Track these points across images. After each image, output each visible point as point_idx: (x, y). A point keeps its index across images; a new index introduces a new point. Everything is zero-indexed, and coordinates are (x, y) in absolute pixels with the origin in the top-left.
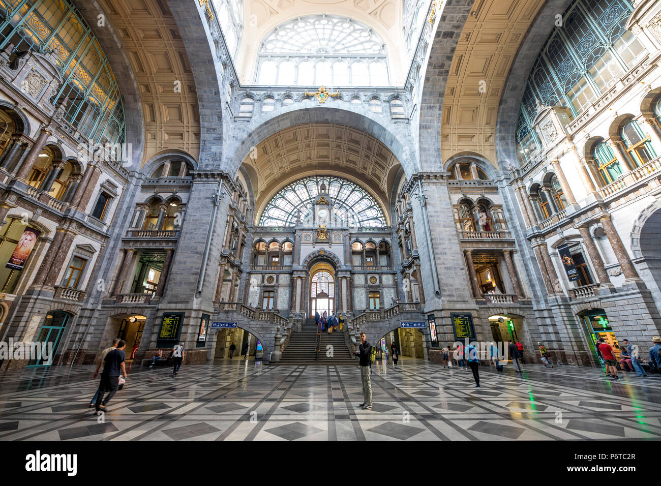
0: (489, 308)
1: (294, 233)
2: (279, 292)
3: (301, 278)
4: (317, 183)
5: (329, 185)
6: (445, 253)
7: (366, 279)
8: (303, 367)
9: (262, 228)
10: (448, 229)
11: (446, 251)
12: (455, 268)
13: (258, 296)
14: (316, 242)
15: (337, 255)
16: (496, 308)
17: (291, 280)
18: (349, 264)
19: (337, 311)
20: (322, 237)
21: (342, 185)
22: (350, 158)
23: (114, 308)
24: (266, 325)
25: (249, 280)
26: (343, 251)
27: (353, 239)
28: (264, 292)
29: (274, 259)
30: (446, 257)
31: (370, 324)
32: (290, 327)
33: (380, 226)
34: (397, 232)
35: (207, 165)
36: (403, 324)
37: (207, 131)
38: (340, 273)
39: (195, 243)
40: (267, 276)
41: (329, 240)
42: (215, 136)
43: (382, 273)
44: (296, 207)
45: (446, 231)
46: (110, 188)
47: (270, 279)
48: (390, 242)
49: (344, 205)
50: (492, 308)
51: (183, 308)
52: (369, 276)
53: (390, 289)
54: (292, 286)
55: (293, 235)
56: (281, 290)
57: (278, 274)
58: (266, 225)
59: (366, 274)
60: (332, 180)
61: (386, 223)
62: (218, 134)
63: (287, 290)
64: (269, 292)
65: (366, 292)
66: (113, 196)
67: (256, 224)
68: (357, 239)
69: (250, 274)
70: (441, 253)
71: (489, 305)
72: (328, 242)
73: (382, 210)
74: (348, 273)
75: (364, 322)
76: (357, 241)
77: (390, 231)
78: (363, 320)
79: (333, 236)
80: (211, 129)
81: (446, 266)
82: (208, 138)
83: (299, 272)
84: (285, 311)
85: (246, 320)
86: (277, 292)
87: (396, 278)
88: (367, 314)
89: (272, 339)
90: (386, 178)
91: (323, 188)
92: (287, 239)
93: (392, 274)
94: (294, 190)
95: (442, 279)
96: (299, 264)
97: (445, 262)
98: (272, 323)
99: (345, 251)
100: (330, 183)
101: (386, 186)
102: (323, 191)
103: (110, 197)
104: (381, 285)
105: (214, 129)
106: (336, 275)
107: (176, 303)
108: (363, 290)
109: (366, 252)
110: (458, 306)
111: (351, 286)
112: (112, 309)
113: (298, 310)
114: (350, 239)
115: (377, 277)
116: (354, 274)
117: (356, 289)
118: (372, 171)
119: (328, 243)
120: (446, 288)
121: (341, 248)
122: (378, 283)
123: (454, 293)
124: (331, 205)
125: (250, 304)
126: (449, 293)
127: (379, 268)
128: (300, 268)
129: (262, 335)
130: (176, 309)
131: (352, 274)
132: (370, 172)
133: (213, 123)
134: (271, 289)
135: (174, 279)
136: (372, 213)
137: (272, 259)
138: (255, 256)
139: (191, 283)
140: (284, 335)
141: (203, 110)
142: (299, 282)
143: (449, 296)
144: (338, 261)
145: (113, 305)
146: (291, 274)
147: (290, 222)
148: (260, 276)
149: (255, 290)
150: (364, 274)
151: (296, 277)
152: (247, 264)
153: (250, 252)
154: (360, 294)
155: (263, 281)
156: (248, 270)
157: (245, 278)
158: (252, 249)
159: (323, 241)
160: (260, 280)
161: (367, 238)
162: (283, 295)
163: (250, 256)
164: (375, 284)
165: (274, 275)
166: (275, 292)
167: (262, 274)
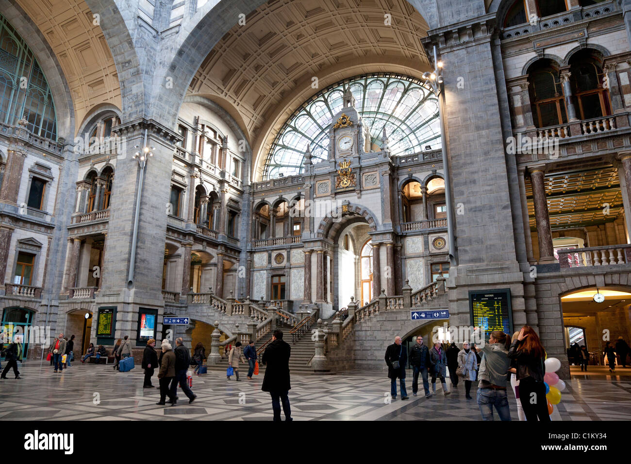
0: (562, 276)
2: (292, 275)
3: (316, 252)
6: (474, 182)
7: (426, 243)
9: (264, 184)
10: (484, 132)
11: (476, 176)
12: (491, 208)
13: (265, 283)
14: (337, 193)
15: (370, 208)
16: (579, 275)
18: (388, 221)
20: (345, 183)
21: (387, 86)
23: (68, 303)
25: (252, 261)
26: (380, 201)
27: (403, 177)
28: (273, 276)
30: (475, 188)
31: (385, 316)
35: (130, 115)
36: (415, 314)
37: (123, 67)
39: (123, 221)
40: (274, 254)
41: (356, 186)
42: (132, 70)
45: (480, 137)
46: (42, 172)
47: (279, 257)
49: (391, 120)
50: (571, 276)
51: (115, 301)
54: (308, 267)
56: (294, 272)
57: (288, 249)
58: (272, 178)
59: (425, 234)
62: (135, 67)
63: (302, 272)
64: (280, 276)
65: (426, 265)
66: (47, 179)
67: (256, 180)
69: (252, 253)
70: (465, 183)
71: (563, 271)
74: (388, 236)
76: (411, 179)
78: (375, 311)
79: (363, 178)
80: (126, 63)
81: (473, 205)
82: (126, 77)
83: (312, 244)
86: (289, 275)
92: (299, 194)
95: (463, 231)
96: (312, 231)
97: (472, 199)
98: (247, 318)
99: (384, 201)
102: (349, 105)
103: (45, 182)
105: (129, 62)
107: (109, 295)
108: (421, 262)
109: (426, 197)
110: (486, 278)
112: (67, 305)
113: (314, 300)
114: (397, 179)
115: (446, 237)
116: (405, 236)
120: (467, 248)
121: (378, 196)
122: (447, 248)
123: (483, 255)
126: (475, 255)
128: (313, 237)
130: (109, 303)
131: (400, 237)
133: (126, 54)
134: (280, 273)
135: (107, 268)
139: (121, 272)
141: (111, 40)
142: (314, 259)
143: (472, 261)
144: (371, 217)
145: (67, 301)
146: (303, 247)
148: (265, 255)
149: (261, 275)
150: (422, 234)
151: (309, 252)
152: (245, 239)
153: (250, 222)
154: (415, 269)
155: (270, 262)
156: (249, 248)
157: (244, 260)
158: (254, 218)
159: (347, 189)
160: (265, 261)
161: (428, 171)
162: (297, 278)
163: (250, 228)
164: (442, 251)
165: (284, 251)
166: (286, 275)
167: (267, 251)
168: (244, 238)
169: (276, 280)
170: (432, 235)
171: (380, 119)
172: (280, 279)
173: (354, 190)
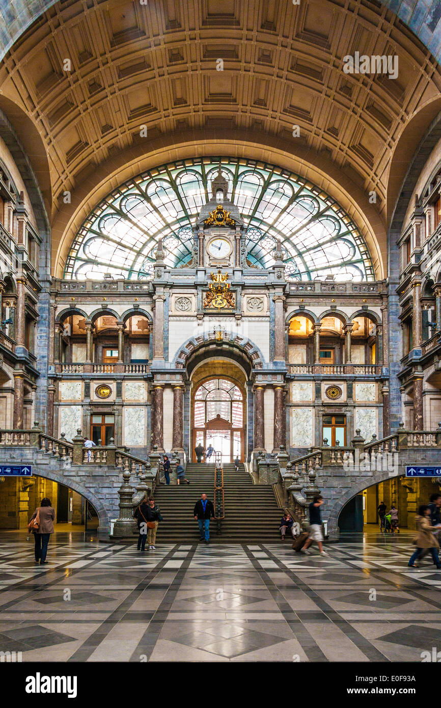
1: (151, 295)
2: (126, 415)
3: (172, 387)
4: (204, 177)
5: (235, 183)
7: (318, 391)
8: (189, 547)
9: (74, 284)
14: (205, 313)
15: (254, 341)
17: (150, 392)
18: (280, 359)
19: (250, 451)
20: (219, 302)
21: (267, 184)
22: (296, 102)
24: (98, 471)
25: (55, 391)
26: (268, 334)
27: (291, 309)
28: (92, 415)
29: (108, 353)
31: (330, 470)
32: (154, 475)
33: (357, 279)
34: (399, 293)
38: (260, 377)
40: (94, 385)
41: (235, 308)
43: (355, 379)
44: (152, 238)
48: (380, 315)
49: (272, 232)
52: (324, 386)
53: (369, 409)
54: (154, 403)
55: (148, 299)
56: (127, 411)
57: (120, 380)
58: (81, 278)
59: (317, 380)
60: (242, 170)
61: (374, 275)
63: (143, 412)
64: (105, 414)
65: (317, 416)
67: (57, 275)
68: (302, 307)
69: (56, 379)
72: (234, 313)
73: (366, 244)
74: (279, 377)
75: (317, 466)
76: (301, 313)
77: (381, 290)
78: (314, 464)
79: (244, 300)
83: (167, 376)
84: (141, 449)
85: (53, 462)
86: (120, 414)
87: (385, 389)
88: (325, 453)
89: (116, 496)
90: (391, 154)
91: (220, 186)
92: (136, 307)
93: (376, 381)
94: (145, 196)
96: (166, 359)
98: (113, 468)
99: (273, 334)
100: (236, 177)
101: (385, 180)
102: (220, 196)
104: (351, 402)
106: (251, 383)
108: (311, 413)
109: (321, 337)
111: (284, 403)
113: (168, 448)
114: (285, 309)
115: (343, 386)
116: (292, 380)
117: (294, 409)
118: (353, 136)
119: (233, 315)
121: (265, 327)
122: (343, 398)
124: (242, 228)
125: (63, 435)
127: (347, 369)
128: (170, 365)
129: (92, 490)
131: (288, 380)
132: (347, 140)
134: (106, 410)
136: (342, 250)
137: (104, 353)
138: (65, 345)
140: (139, 490)
142: (168, 396)
144: (256, 353)
146: (149, 380)
147: (139, 273)
148: (79, 386)
149: (72, 412)
150: (314, 380)
151: (161, 386)
152: (46, 359)
153: (52, 336)
154: (302, 419)
155: (87, 394)
156: (52, 371)
157: (45, 388)
158: (57, 331)
159: (222, 311)
160: (79, 393)
161: (326, 306)
162: (134, 419)
163: (52, 344)
164: (337, 401)
165: (112, 381)
166: (116, 414)
167: (83, 379)
168: (43, 357)
169: (97, 420)
170: (325, 382)
171: (256, 227)
172: (103, 420)
173: (234, 314)
